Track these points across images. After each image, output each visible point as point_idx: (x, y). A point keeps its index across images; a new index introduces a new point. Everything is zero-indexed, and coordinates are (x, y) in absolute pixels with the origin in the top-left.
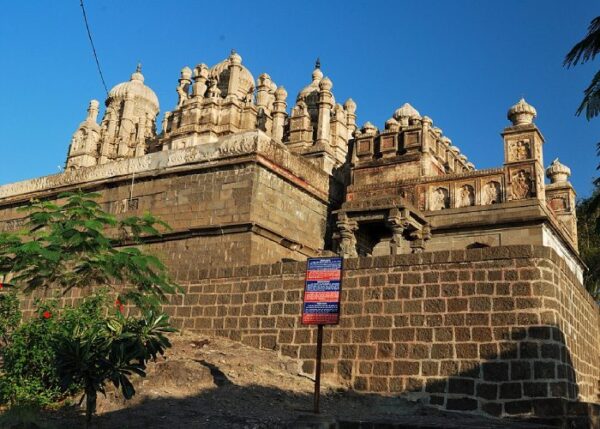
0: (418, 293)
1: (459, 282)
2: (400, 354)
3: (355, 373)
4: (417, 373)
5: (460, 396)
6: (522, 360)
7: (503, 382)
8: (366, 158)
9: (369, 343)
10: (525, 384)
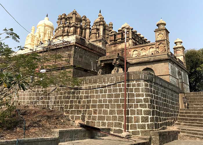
0: (105, 92)
1: (118, 88)
2: (100, 113)
3: (86, 120)
4: (105, 120)
5: (118, 128)
6: (137, 116)
7: (131, 124)
8: (112, 42)
9: (91, 109)
10: (138, 124)
